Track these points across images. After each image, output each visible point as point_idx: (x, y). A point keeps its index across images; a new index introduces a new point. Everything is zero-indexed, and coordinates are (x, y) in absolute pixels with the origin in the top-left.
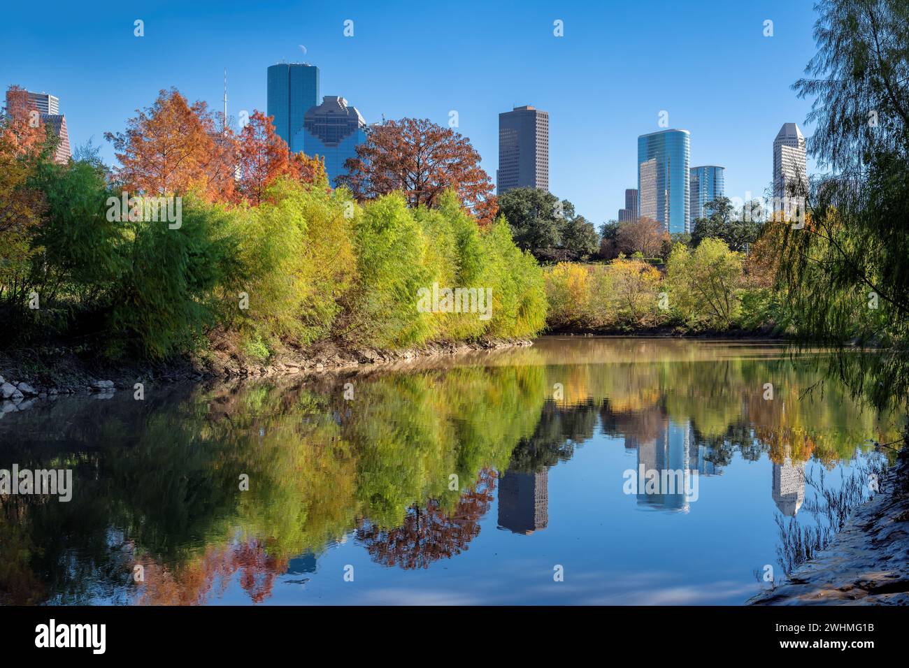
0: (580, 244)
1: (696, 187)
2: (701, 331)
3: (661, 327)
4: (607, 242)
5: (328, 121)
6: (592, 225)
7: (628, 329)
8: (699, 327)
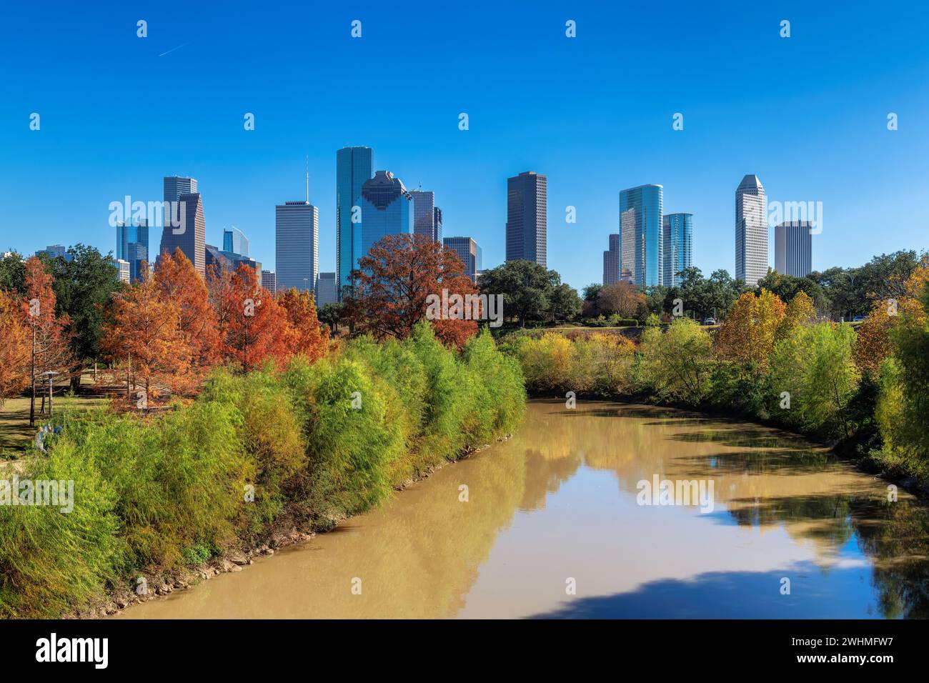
0: (565, 308)
1: (668, 230)
2: (673, 402)
3: (635, 395)
4: (589, 304)
5: (379, 190)
6: (576, 291)
7: (606, 395)
8: (671, 398)
